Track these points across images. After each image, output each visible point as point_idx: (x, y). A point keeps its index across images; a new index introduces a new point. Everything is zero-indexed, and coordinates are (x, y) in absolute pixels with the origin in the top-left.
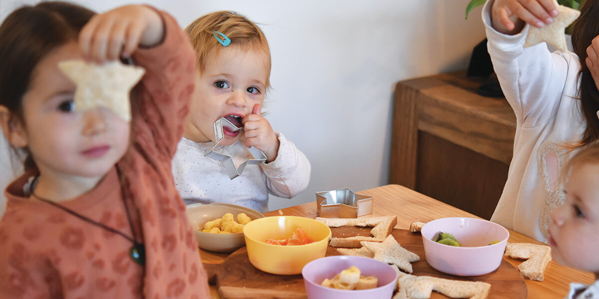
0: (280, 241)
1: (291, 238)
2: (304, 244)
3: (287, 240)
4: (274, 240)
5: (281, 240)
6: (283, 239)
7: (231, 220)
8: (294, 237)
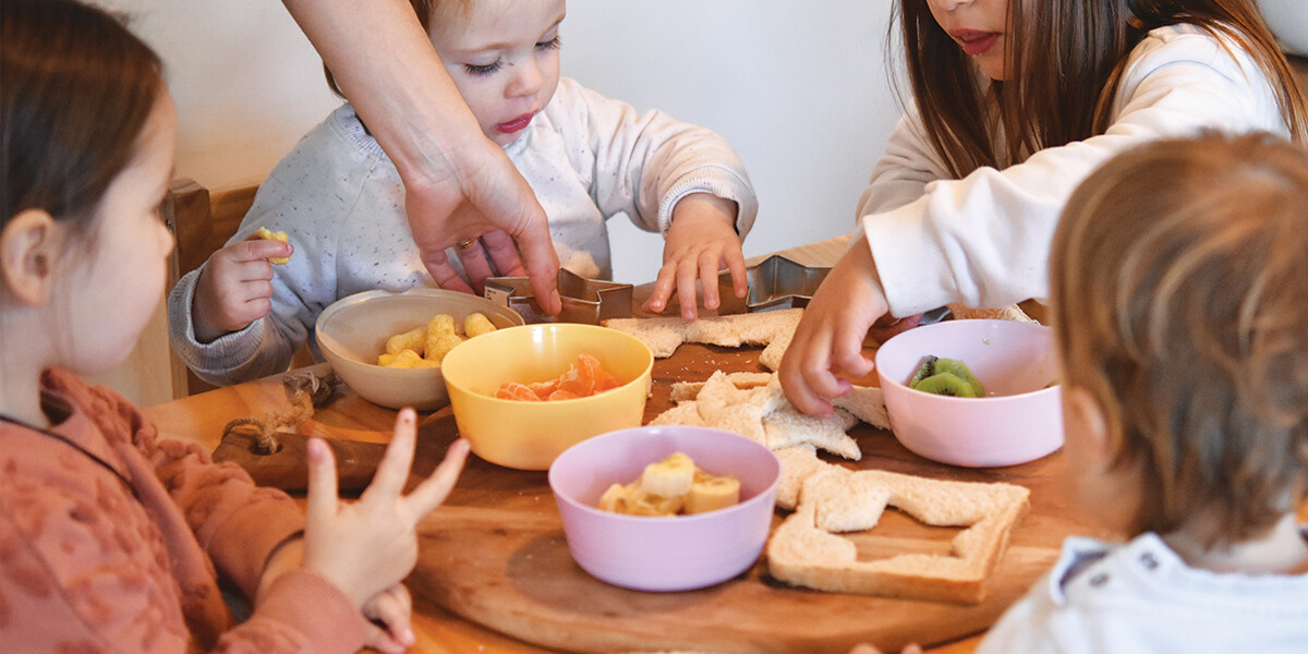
0: (539, 384)
1: (566, 377)
2: (592, 394)
3: (557, 383)
4: (519, 386)
5: (543, 382)
6: (548, 380)
7: (447, 331)
8: (573, 374)
